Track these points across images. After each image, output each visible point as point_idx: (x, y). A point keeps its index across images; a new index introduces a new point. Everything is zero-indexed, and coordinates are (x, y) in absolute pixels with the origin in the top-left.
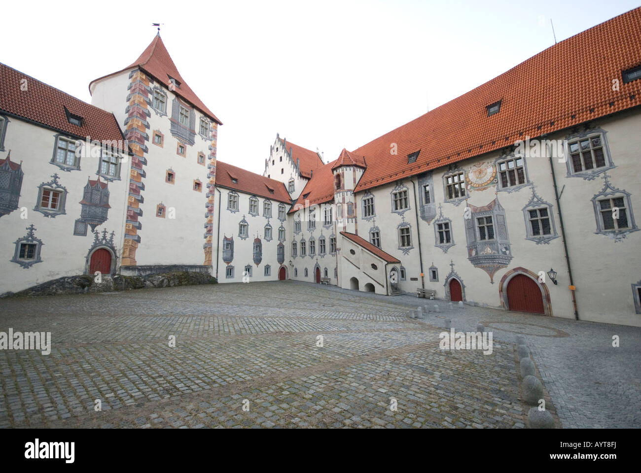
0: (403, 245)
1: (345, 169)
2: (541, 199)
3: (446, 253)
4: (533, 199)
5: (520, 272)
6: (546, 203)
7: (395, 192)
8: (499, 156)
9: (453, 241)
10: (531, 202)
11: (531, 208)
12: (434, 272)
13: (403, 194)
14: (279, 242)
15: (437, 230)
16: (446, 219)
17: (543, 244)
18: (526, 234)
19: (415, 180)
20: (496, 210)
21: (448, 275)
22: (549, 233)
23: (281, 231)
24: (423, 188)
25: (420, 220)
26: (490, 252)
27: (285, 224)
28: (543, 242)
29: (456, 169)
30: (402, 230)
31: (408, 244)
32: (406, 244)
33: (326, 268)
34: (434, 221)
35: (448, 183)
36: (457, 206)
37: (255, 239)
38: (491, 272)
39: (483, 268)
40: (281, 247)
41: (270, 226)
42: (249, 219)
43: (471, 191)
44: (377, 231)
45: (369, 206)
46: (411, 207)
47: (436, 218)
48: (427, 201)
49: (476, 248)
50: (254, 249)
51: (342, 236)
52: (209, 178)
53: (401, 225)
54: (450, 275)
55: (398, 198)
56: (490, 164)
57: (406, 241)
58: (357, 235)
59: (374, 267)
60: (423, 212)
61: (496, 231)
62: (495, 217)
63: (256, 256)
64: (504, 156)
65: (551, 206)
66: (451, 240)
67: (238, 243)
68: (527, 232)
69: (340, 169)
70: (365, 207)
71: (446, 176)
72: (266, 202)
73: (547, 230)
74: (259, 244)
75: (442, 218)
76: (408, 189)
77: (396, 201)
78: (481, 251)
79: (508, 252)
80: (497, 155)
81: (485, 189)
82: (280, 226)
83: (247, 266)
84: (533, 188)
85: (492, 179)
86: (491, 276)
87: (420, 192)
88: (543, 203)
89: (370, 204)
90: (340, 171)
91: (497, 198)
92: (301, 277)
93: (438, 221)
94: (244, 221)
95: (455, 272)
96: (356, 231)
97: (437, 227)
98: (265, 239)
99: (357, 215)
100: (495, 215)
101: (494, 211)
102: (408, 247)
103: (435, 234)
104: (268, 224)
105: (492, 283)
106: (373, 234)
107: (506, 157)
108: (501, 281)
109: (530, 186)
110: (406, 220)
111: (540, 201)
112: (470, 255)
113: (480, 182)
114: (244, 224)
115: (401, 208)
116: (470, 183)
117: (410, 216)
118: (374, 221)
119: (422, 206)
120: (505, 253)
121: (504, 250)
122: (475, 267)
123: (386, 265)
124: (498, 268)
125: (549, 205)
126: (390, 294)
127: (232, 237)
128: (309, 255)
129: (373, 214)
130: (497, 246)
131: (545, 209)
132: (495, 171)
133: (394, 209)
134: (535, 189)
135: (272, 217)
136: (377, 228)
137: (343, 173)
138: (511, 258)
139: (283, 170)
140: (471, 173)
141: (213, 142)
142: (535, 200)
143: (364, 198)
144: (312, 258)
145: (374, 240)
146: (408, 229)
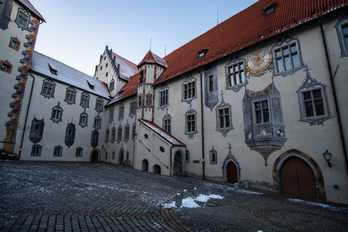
0: (189, 130)
1: (147, 66)
2: (315, 80)
3: (225, 136)
4: (307, 81)
5: (293, 154)
6: (320, 84)
7: (185, 83)
8: (275, 44)
9: (232, 125)
10: (305, 84)
11: (305, 90)
12: (214, 155)
13: (192, 85)
14: (94, 129)
15: (218, 115)
16: (227, 104)
17: (317, 125)
18: (300, 116)
19: (202, 71)
20: (272, 94)
21: (226, 158)
22: (323, 114)
23: (97, 121)
24: (208, 78)
25: (204, 106)
26: (266, 134)
27: (101, 115)
28: (316, 123)
29: (237, 59)
30: (189, 117)
31: (193, 130)
32: (191, 129)
33: (128, 152)
34: (216, 107)
35: (230, 72)
36: (237, 92)
37: (69, 124)
38: (266, 155)
39: (258, 150)
40: (95, 134)
41: (86, 114)
42: (64, 105)
43: (249, 78)
44: (169, 118)
45: (164, 97)
46: (198, 96)
47: (218, 105)
48: (211, 89)
49: (252, 131)
50: (66, 132)
51: (139, 122)
52: (22, 63)
53: (189, 112)
54: (228, 158)
55: (188, 88)
56: (267, 51)
57: (191, 126)
58: (153, 122)
59: (162, 149)
60: (207, 100)
61: (271, 113)
62: (271, 101)
63: (68, 139)
64: (280, 43)
65: (324, 87)
66: (230, 124)
67: (49, 125)
68: (301, 114)
69: (144, 66)
70: (162, 98)
71: (228, 65)
72: (84, 94)
73: (320, 111)
74: (72, 129)
75: (223, 104)
76: (196, 80)
77: (186, 92)
78: (257, 134)
79: (282, 134)
80: (274, 43)
81: (262, 75)
82: (97, 115)
83: (58, 146)
84: (307, 70)
85: (269, 64)
86: (266, 158)
87: (206, 82)
88: (317, 84)
89: (166, 95)
90: (143, 68)
91: (273, 83)
92: (110, 160)
93: (220, 107)
94: (58, 106)
95: (232, 154)
96: (153, 119)
97: (218, 112)
98: (79, 124)
99: (155, 106)
100: (271, 98)
101: (270, 95)
102: (192, 132)
103: (217, 120)
104: (84, 113)
105: (266, 165)
106: (166, 121)
107: (281, 44)
108: (275, 163)
109: (304, 69)
110: (193, 108)
111: (314, 82)
112: (247, 138)
113: (258, 68)
114: (58, 109)
115: (190, 97)
116: (249, 70)
117: (196, 104)
118: (167, 110)
119: (207, 94)
120: (279, 135)
121: (278, 132)
122: (251, 149)
123: (171, 147)
124: (273, 150)
125: (323, 86)
126: (172, 175)
127: (43, 120)
128: (117, 141)
129: (166, 104)
130: (272, 129)
131: (319, 90)
132: (271, 58)
133: (183, 98)
134: (309, 71)
135: (88, 107)
136: (169, 116)
137: (146, 70)
138: (285, 140)
139: (107, 73)
140: (250, 61)
141: (32, 33)
142: (309, 81)
143: (161, 91)
144: (119, 143)
145: (166, 126)
146: (193, 116)
